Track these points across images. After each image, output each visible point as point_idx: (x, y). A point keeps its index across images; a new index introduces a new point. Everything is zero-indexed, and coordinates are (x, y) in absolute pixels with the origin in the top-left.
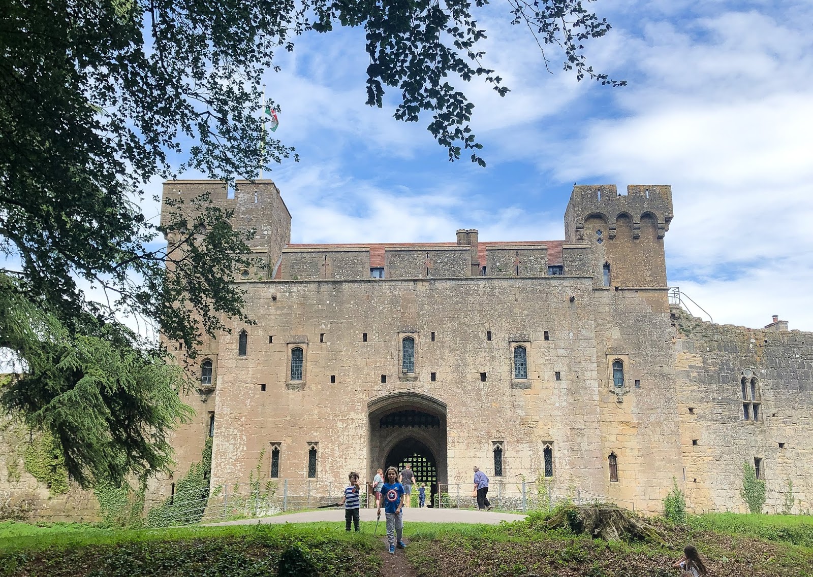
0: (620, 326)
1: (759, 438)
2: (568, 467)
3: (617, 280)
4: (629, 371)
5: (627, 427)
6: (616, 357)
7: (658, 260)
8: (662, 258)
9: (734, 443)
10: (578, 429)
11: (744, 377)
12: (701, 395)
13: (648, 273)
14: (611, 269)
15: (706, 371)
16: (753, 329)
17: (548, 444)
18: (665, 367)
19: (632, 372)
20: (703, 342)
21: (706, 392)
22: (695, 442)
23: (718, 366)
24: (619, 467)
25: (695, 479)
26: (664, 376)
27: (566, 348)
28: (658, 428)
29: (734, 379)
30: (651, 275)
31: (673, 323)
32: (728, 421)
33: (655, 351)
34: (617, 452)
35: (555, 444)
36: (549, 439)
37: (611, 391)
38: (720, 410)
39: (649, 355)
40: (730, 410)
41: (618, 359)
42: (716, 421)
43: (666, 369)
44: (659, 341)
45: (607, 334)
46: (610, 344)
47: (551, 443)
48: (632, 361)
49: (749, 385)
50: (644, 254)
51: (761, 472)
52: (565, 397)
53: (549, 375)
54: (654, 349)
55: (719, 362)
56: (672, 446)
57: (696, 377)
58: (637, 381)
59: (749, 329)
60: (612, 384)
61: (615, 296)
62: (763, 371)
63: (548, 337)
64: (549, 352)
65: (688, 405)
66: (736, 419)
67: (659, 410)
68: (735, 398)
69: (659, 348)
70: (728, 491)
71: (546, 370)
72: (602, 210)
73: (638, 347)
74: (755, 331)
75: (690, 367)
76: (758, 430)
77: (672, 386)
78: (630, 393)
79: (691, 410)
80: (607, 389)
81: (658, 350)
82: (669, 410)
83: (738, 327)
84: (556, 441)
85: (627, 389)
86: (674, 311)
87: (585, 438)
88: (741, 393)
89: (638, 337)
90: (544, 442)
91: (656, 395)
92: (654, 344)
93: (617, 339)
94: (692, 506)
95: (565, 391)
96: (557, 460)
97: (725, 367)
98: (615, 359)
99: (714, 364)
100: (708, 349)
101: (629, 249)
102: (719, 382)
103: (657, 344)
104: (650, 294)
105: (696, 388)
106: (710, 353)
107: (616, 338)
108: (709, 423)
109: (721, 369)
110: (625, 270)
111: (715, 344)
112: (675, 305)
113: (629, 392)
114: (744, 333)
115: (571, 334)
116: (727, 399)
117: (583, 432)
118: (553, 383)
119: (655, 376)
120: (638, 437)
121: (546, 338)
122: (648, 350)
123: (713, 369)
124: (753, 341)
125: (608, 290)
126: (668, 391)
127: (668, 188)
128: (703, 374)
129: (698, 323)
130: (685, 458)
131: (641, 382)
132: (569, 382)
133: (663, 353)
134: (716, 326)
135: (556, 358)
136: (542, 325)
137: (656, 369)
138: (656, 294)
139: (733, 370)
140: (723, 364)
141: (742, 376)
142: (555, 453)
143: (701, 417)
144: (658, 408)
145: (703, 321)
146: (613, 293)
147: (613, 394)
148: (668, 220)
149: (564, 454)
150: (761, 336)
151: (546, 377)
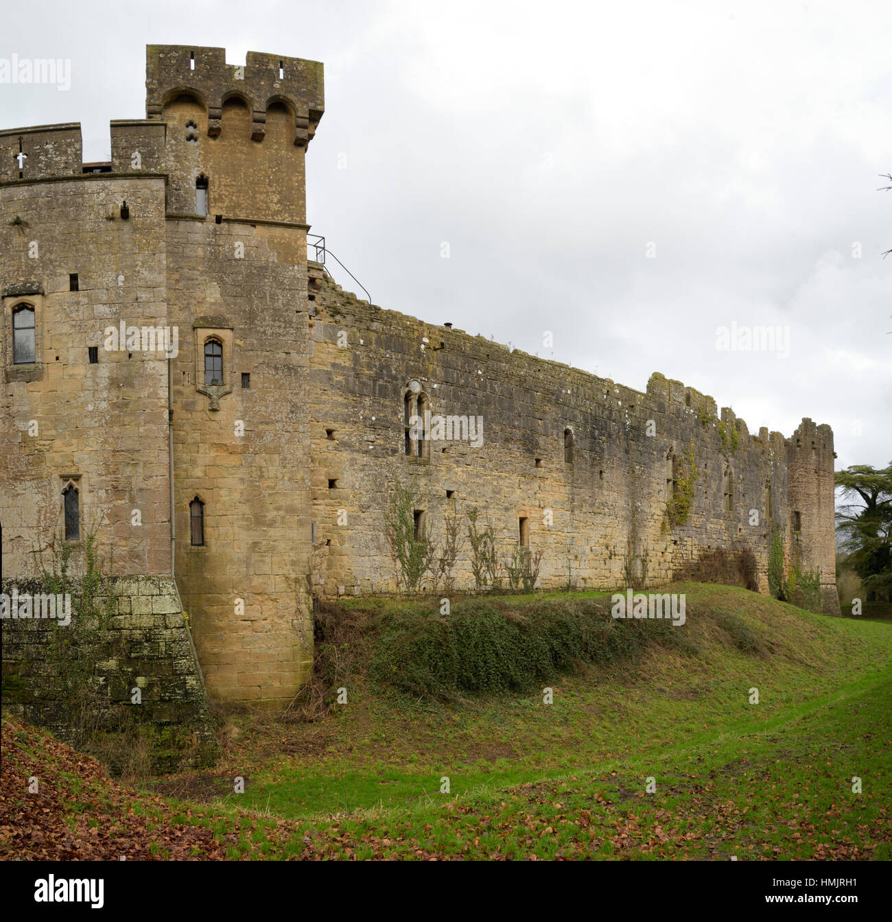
0: (221, 281)
1: (422, 482)
2: (106, 521)
3: (220, 205)
4: (232, 358)
5: (225, 454)
6: (211, 332)
7: (294, 179)
8: (300, 177)
9: (389, 486)
10: (128, 451)
11: (409, 391)
12: (346, 410)
13: (276, 199)
14: (211, 186)
15: (357, 376)
16: (427, 324)
17: (71, 480)
18: (294, 355)
19: (237, 361)
20: (355, 330)
21: (354, 407)
22: (332, 484)
23: (374, 369)
24: (208, 520)
25: (329, 541)
26: (291, 369)
27: (110, 304)
28: (276, 456)
29: (396, 392)
30: (279, 202)
31: (311, 293)
32: (383, 454)
33: (279, 327)
34: (205, 495)
35: (83, 480)
36: (72, 471)
37: (200, 392)
38: (373, 437)
39: (269, 332)
40: (387, 438)
41: (215, 336)
42: (366, 452)
43: (295, 358)
44: (287, 310)
45: (198, 294)
46: (202, 311)
47: (77, 478)
48: (238, 342)
49: (414, 403)
50: (269, 167)
51: (420, 531)
52: (105, 394)
53: (76, 353)
54: (277, 324)
55: (377, 363)
56: (296, 485)
57: (340, 382)
58: (245, 376)
59: (421, 323)
60: (201, 378)
61: (215, 230)
62: (435, 386)
63: (77, 286)
64: (77, 311)
65: (325, 424)
66: (395, 451)
67: (279, 426)
68: (394, 419)
69: (285, 322)
70: (375, 558)
71: (71, 345)
72: (198, 86)
73: (251, 317)
74: (430, 327)
75: (334, 365)
76: (422, 469)
77: (303, 387)
78: (232, 395)
79: (330, 432)
80: (192, 388)
81: (283, 325)
82: (296, 425)
83: (407, 317)
84: (85, 475)
85: (227, 388)
86: (315, 274)
87: (140, 470)
88: (403, 414)
89: (250, 301)
90: (65, 478)
91: (276, 400)
92: (277, 315)
93: (215, 304)
94: (322, 582)
95: (104, 383)
96: (86, 510)
97: (385, 372)
98: (210, 337)
99: (369, 366)
100: (362, 342)
101: (244, 157)
102: (374, 393)
103: (281, 316)
104: (277, 231)
105: (340, 399)
106: (363, 348)
107: (213, 301)
108: (355, 455)
109: (379, 376)
110: (235, 189)
111: (373, 336)
112: (316, 263)
113: (230, 393)
114: (415, 327)
115: (121, 278)
116: (383, 421)
117: (136, 456)
118: (83, 369)
119: (276, 368)
120: (242, 470)
121: (74, 287)
122: (267, 325)
123: (367, 372)
124: (426, 340)
125: (202, 220)
126: (297, 394)
127: (318, 66)
128: (351, 379)
129: (349, 299)
130: (315, 507)
131: (253, 378)
132: (114, 364)
133: (292, 331)
134: (377, 309)
135: (92, 322)
136: (66, 264)
137: (277, 356)
138: (287, 233)
139: (395, 378)
140: (382, 368)
141: (407, 389)
142: (84, 498)
143: (345, 445)
144: (277, 421)
145: (358, 298)
146: (211, 226)
147: (202, 397)
148: (315, 116)
149: (100, 498)
150: (436, 336)
151: (71, 358)
